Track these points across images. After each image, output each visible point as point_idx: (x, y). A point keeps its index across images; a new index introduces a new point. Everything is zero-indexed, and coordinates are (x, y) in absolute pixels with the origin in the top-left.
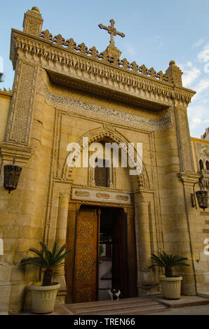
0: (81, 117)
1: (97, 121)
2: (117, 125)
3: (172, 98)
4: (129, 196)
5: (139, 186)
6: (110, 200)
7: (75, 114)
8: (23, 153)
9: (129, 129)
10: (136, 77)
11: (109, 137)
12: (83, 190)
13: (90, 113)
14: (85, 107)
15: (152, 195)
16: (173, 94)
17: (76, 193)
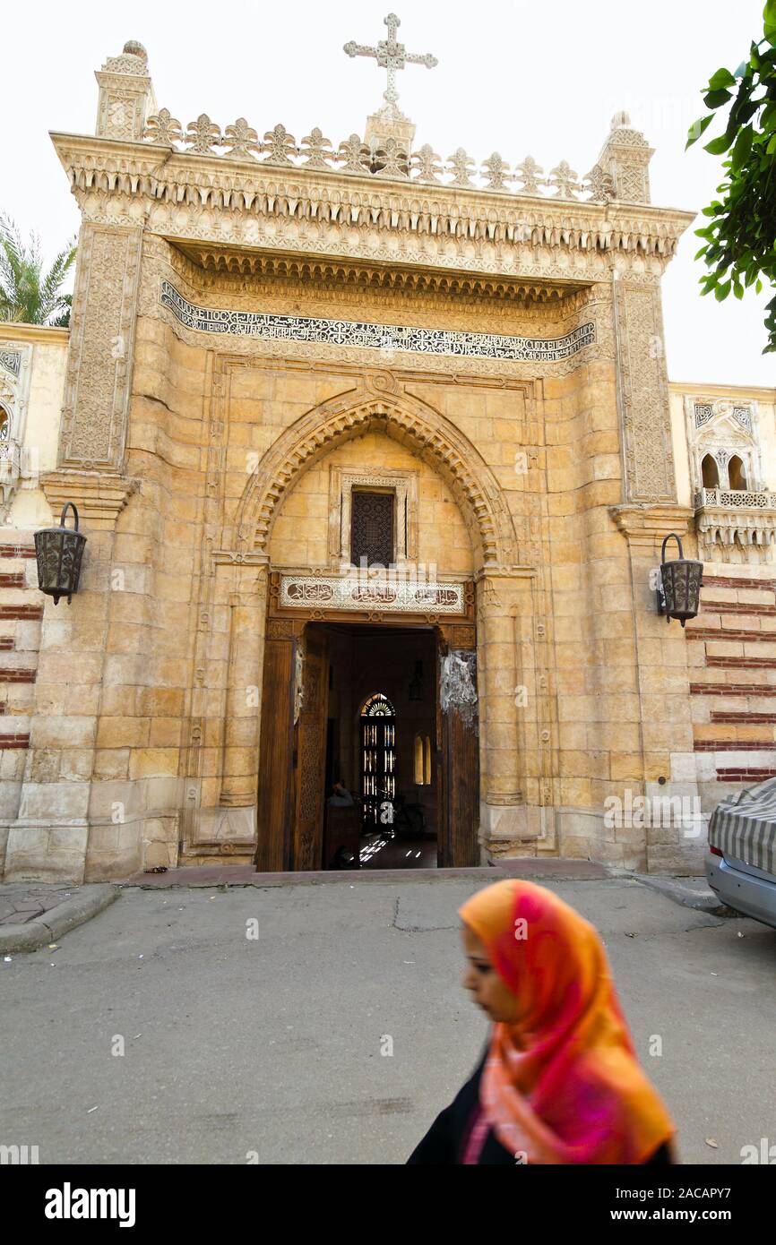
0: (295, 365)
1: (344, 369)
2: (410, 375)
3: (601, 250)
4: (459, 591)
5: (486, 557)
6: (394, 606)
7: (275, 358)
8: (103, 494)
9: (451, 380)
10: (461, 201)
11: (384, 416)
12: (311, 582)
13: (320, 350)
14: (305, 332)
15: (525, 584)
16: (605, 238)
17: (292, 590)
